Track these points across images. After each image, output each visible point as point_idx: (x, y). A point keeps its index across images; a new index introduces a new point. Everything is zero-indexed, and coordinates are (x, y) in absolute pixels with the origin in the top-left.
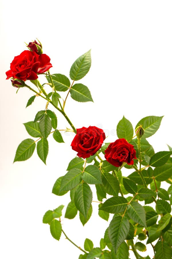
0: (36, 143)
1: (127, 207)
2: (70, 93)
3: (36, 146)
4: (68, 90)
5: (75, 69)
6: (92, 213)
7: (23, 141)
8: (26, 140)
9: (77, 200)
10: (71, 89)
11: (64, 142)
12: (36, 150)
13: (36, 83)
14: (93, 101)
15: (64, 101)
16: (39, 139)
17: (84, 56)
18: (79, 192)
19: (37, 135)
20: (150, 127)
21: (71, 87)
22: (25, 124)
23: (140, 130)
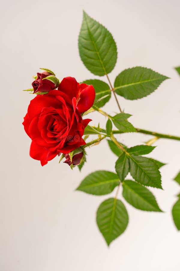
4: (112, 94)
5: (92, 58)
13: (93, 131)
14: (167, 78)
17: (86, 27)
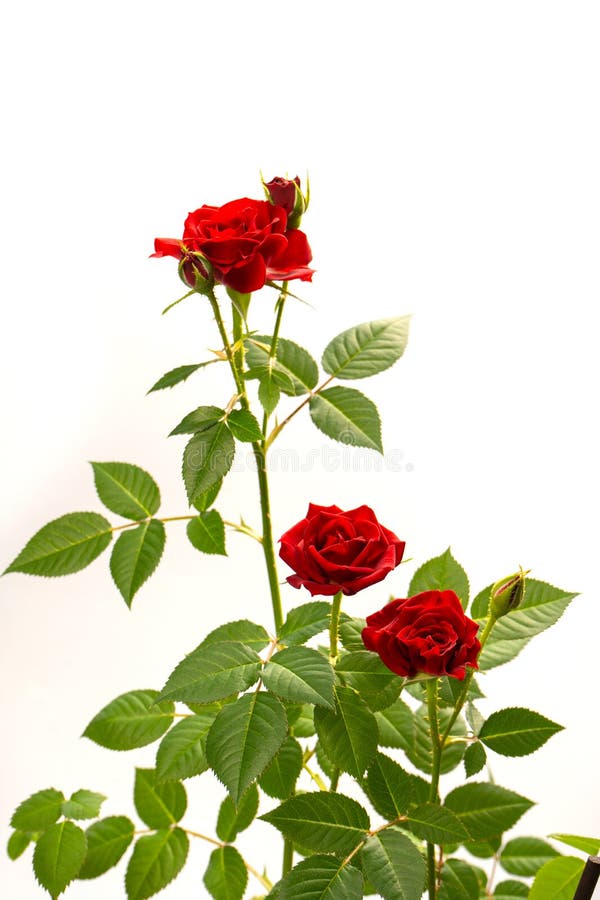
0: (116, 535)
1: (365, 842)
2: (308, 405)
3: (113, 543)
4: (304, 397)
5: (346, 347)
6: (179, 870)
7: (68, 515)
8: (82, 513)
9: (221, 737)
10: (317, 395)
11: (227, 553)
12: (106, 555)
14: (382, 452)
15: (279, 424)
16: (132, 525)
18: (232, 716)
19: (129, 510)
20: (525, 613)
21: (318, 392)
22: (96, 466)
23: (516, 587)
